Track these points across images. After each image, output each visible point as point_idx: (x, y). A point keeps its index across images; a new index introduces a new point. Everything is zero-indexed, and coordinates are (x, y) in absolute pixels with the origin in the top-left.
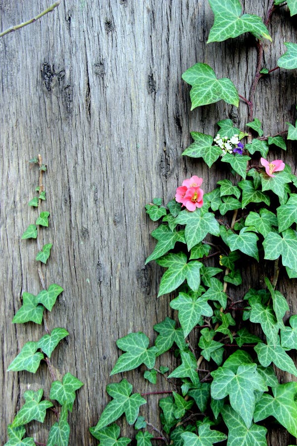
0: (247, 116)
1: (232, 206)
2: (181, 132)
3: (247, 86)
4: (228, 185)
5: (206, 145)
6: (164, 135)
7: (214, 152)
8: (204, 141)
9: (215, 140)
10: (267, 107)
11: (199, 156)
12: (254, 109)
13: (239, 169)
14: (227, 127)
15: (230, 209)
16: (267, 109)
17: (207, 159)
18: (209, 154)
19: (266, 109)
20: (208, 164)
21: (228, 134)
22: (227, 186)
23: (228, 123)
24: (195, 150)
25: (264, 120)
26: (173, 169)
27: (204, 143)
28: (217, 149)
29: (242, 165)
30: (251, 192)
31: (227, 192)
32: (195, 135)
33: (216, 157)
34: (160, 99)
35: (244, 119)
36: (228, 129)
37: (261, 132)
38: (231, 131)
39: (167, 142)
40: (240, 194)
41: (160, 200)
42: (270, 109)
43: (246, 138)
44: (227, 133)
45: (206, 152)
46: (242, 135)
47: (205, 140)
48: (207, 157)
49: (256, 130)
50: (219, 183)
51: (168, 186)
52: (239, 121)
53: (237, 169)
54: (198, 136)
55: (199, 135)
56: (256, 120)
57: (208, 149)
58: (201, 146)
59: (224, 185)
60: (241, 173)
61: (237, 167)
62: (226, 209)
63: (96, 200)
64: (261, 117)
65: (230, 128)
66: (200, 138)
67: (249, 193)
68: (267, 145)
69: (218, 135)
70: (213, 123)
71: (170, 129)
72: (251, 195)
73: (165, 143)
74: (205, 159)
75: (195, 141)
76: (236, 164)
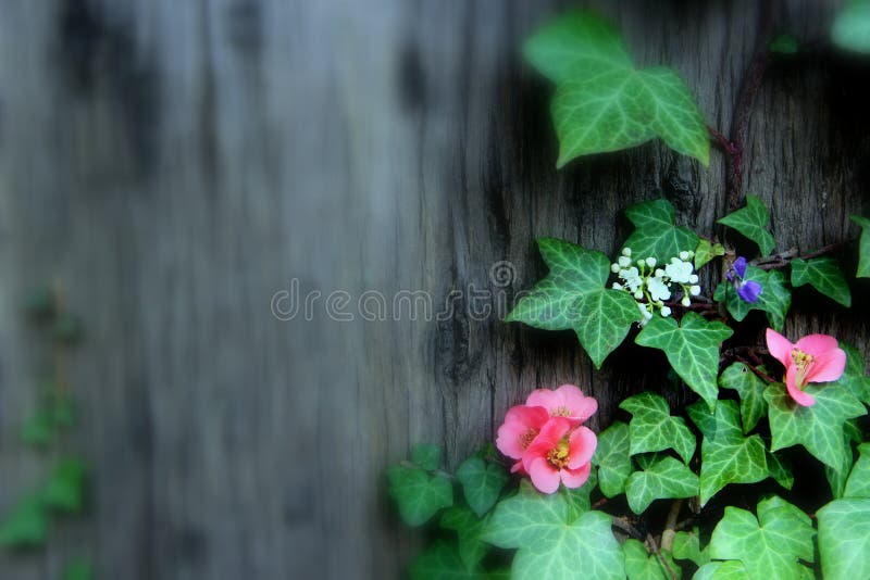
0: (722, 188)
1: (668, 484)
2: (507, 239)
3: (726, 91)
4: (655, 414)
5: (586, 286)
6: (451, 244)
7: (613, 313)
8: (580, 271)
9: (615, 268)
10: (790, 161)
11: (563, 326)
12: (747, 165)
13: (695, 373)
14: (654, 224)
15: (662, 496)
16: (790, 166)
17: (592, 339)
18: (594, 322)
19: (784, 164)
20: (593, 357)
21: (658, 249)
22: (652, 418)
23: (658, 213)
24: (551, 303)
25: (779, 204)
26: (479, 357)
27: (580, 278)
28: (624, 303)
29: (703, 359)
30: (731, 442)
31: (652, 441)
32: (553, 250)
33: (620, 334)
34: (441, 129)
35: (712, 197)
36: (658, 232)
37: (769, 243)
38: (670, 238)
39: (462, 269)
40: (693, 446)
41: (435, 451)
42: (799, 167)
43: (716, 263)
44: (655, 244)
45: (587, 312)
46: (705, 253)
47: (585, 269)
48: (592, 328)
49: (751, 236)
50: (627, 404)
51: (460, 408)
52: (695, 203)
53: (687, 369)
54: (561, 255)
55: (565, 251)
56: (751, 200)
57: (593, 299)
58: (570, 288)
59: (641, 412)
60: (702, 388)
61: (687, 363)
62: (647, 491)
63: (229, 442)
64: (767, 190)
65: (665, 227)
66: (566, 260)
67: (724, 447)
68: (787, 286)
69: (627, 251)
70: (612, 207)
71: (471, 229)
72: (731, 452)
73: (454, 271)
74: (583, 338)
75: (552, 274)
76: (685, 353)
